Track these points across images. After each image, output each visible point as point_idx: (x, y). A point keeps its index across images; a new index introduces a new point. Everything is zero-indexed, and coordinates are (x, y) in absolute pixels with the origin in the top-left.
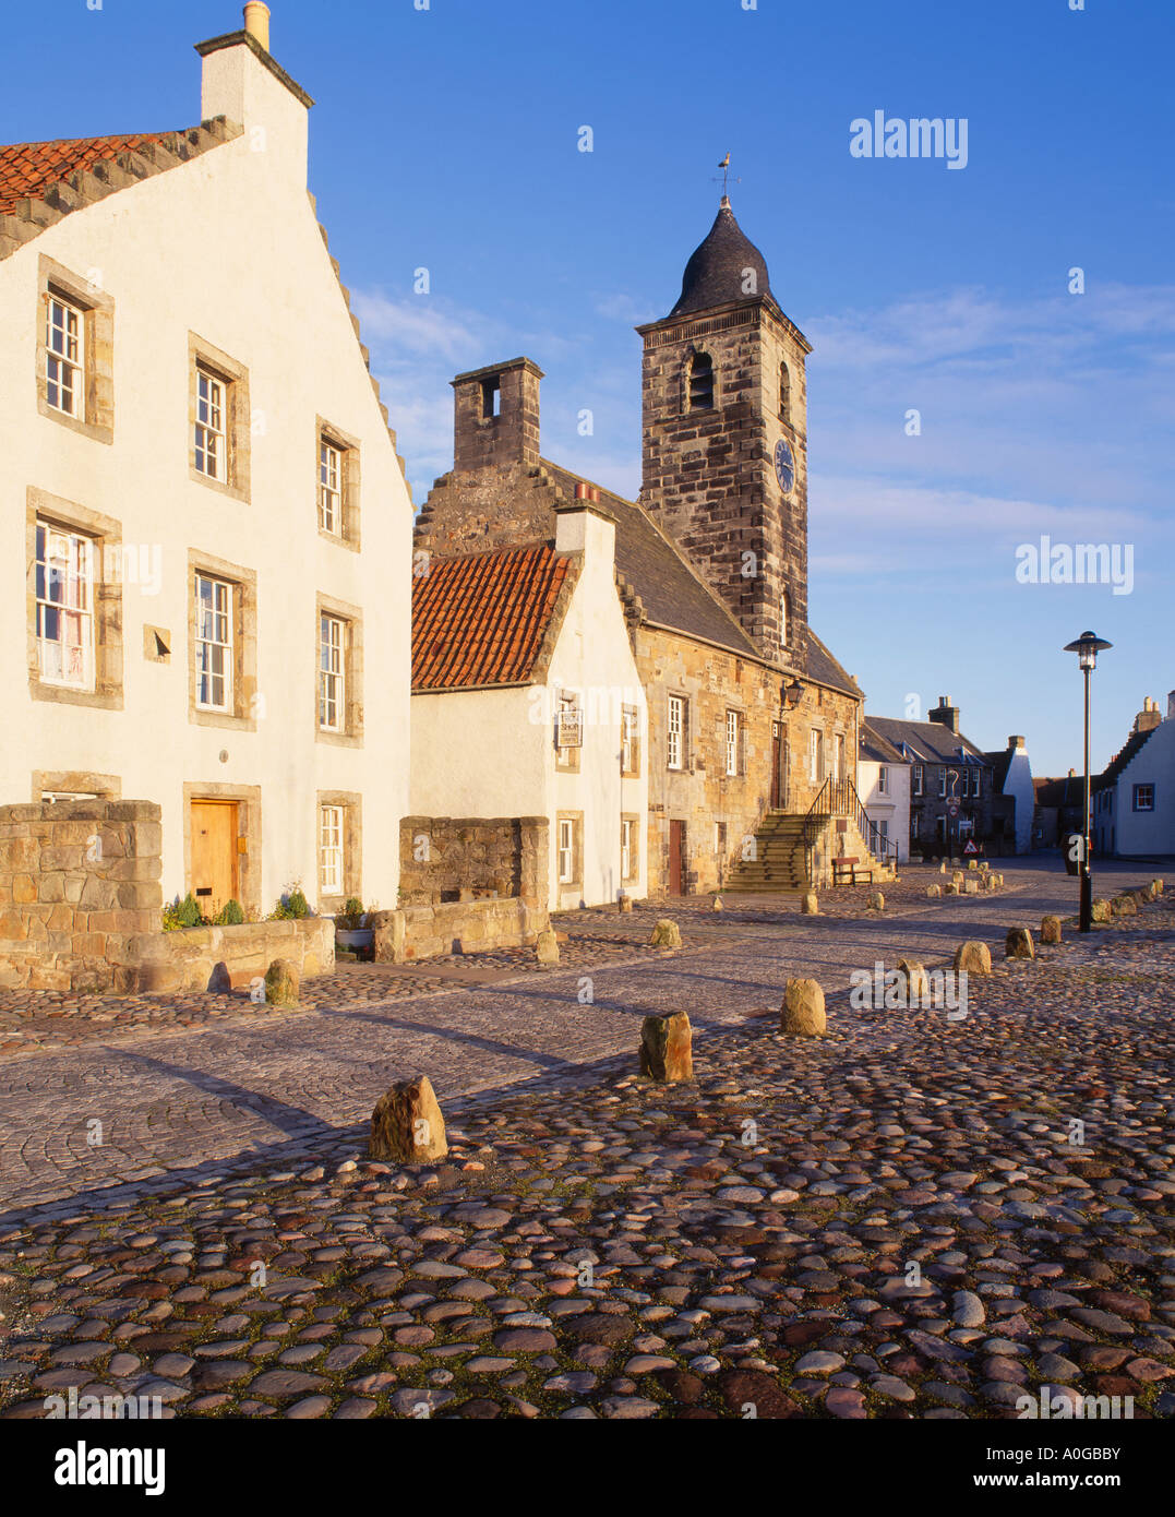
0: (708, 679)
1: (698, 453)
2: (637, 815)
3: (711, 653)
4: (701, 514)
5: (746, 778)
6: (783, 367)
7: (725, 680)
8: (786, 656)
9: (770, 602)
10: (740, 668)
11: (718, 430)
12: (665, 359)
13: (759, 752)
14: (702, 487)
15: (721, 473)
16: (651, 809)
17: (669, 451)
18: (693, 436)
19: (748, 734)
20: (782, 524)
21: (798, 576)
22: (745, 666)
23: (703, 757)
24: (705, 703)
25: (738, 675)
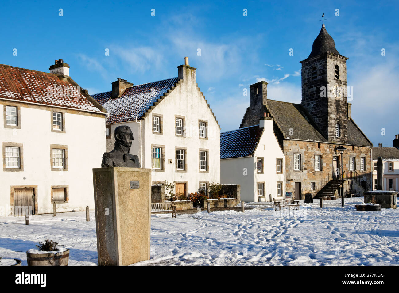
0: (308, 149)
1: (314, 91)
2: (282, 182)
3: (308, 143)
4: (314, 106)
5: (323, 171)
6: (337, 67)
7: (314, 148)
8: (338, 140)
9: (331, 127)
10: (319, 145)
11: (318, 85)
12: (306, 69)
13: (328, 165)
14: (315, 100)
15: (319, 96)
16: (287, 180)
17: (308, 91)
18: (312, 87)
19: (323, 160)
20: (336, 106)
21: (343, 118)
22: (322, 145)
23: (306, 167)
24: (307, 154)
25: (319, 147)
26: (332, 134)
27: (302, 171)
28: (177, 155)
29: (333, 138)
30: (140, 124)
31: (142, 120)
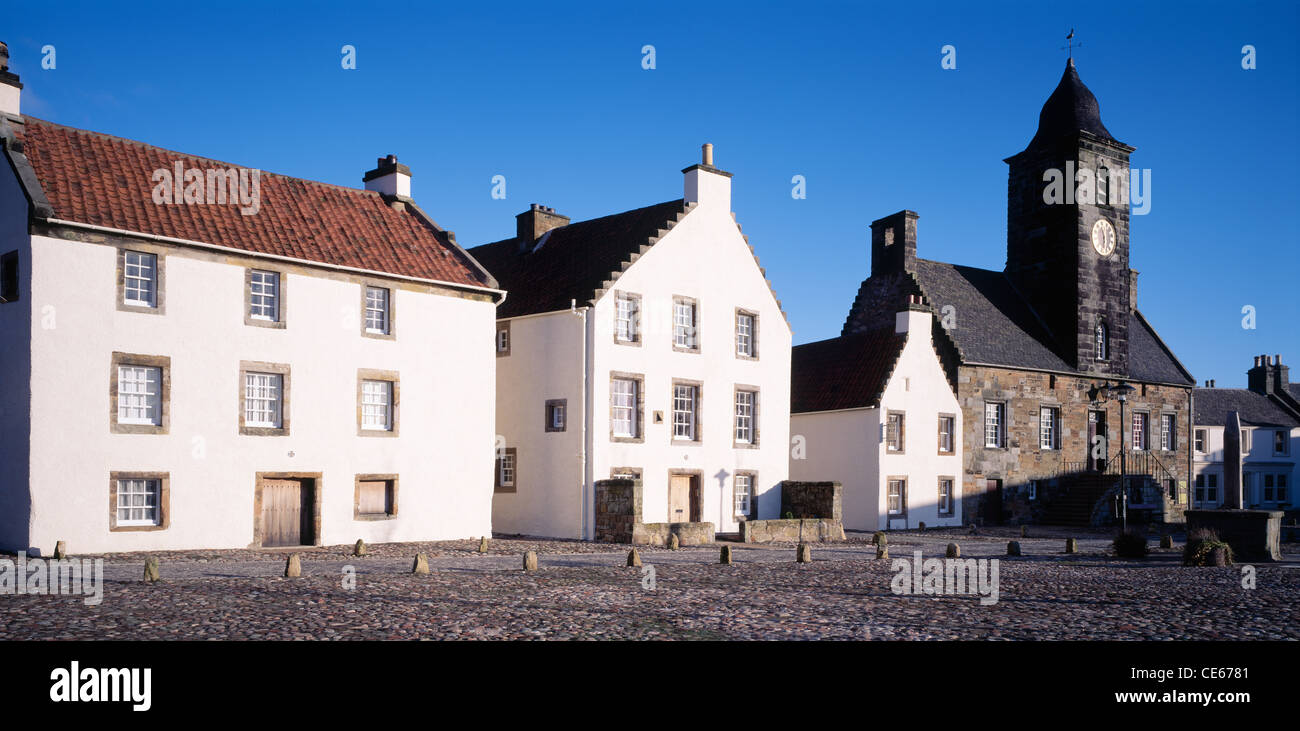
0: (1021, 389)
2: (953, 477)
3: (1024, 374)
5: (1062, 451)
7: (1039, 389)
8: (1103, 366)
9: (1086, 332)
10: (1053, 380)
13: (1075, 433)
16: (968, 472)
17: (1023, 238)
19: (1063, 421)
20: (1100, 277)
21: (1118, 309)
22: (1059, 380)
23: (1017, 439)
24: (1021, 405)
25: (1052, 386)
26: (1088, 351)
27: (1007, 450)
28: (676, 401)
29: (1090, 361)
30: (581, 318)
31: (587, 308)
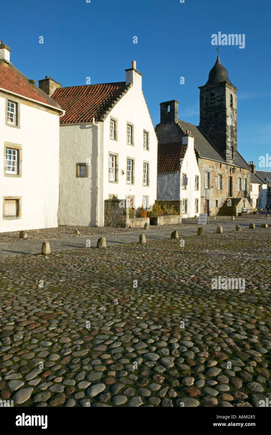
0: (214, 168)
1: (212, 115)
2: (198, 199)
3: (214, 162)
4: (213, 129)
5: (222, 190)
6: (231, 95)
7: (217, 168)
8: (232, 161)
9: (228, 149)
10: (221, 165)
11: (216, 110)
12: (204, 94)
13: (225, 184)
14: (213, 123)
15: (217, 120)
16: (201, 197)
17: (206, 115)
18: (211, 111)
19: (223, 179)
20: (231, 131)
21: (235, 142)
22: (222, 165)
23: (212, 185)
24: (213, 173)
25: (220, 167)
26: (228, 156)
27: (210, 189)
29: (229, 159)
